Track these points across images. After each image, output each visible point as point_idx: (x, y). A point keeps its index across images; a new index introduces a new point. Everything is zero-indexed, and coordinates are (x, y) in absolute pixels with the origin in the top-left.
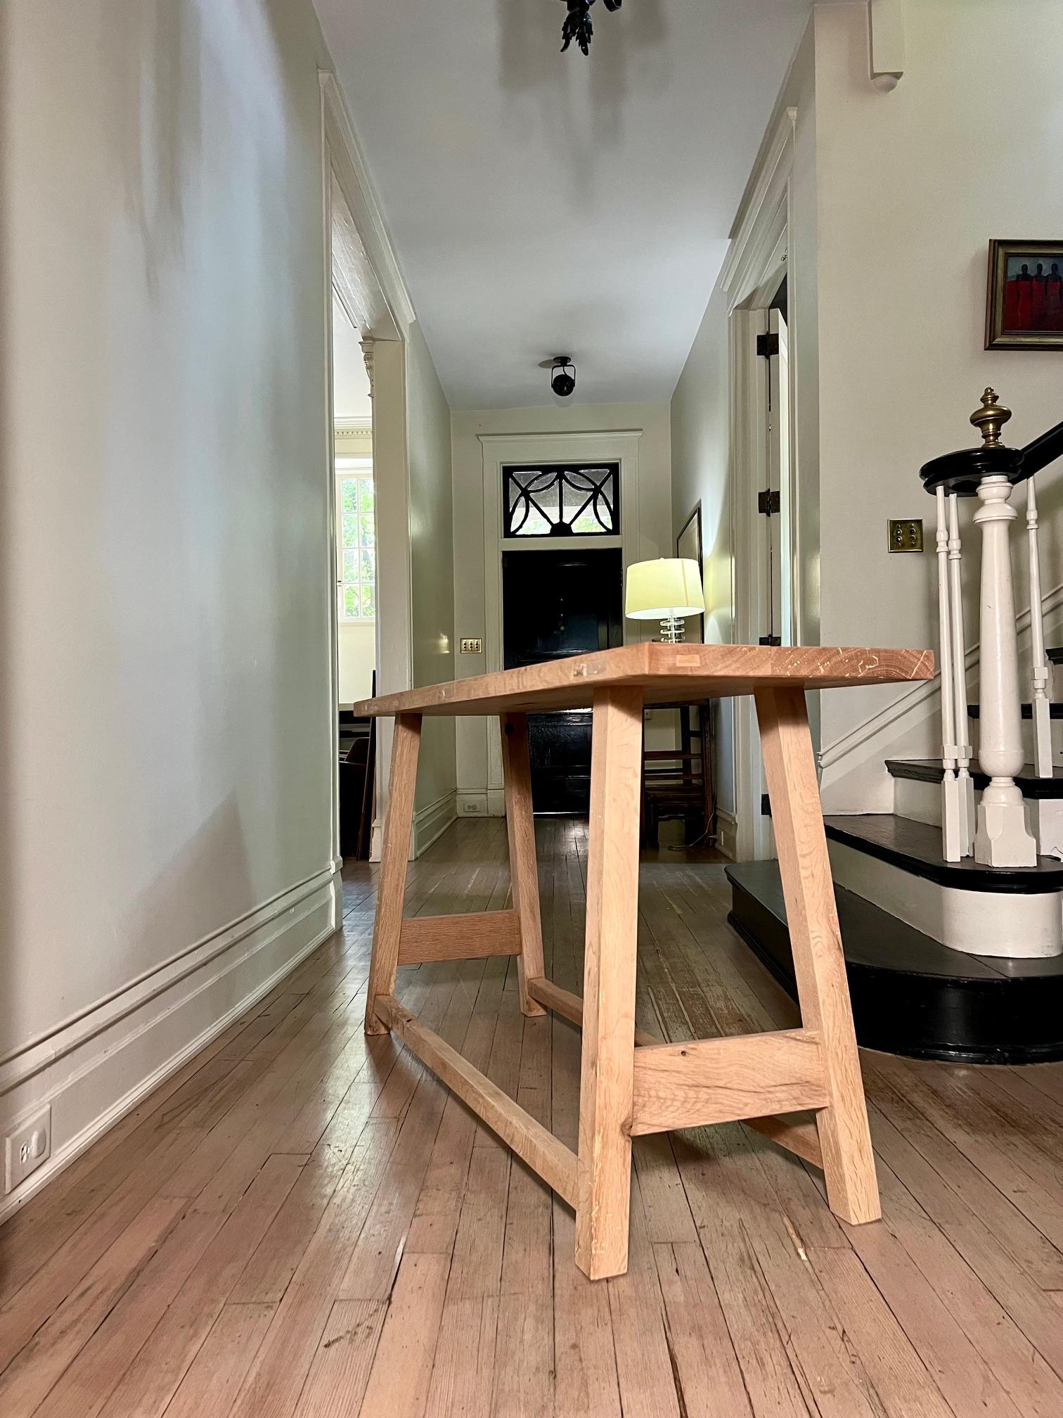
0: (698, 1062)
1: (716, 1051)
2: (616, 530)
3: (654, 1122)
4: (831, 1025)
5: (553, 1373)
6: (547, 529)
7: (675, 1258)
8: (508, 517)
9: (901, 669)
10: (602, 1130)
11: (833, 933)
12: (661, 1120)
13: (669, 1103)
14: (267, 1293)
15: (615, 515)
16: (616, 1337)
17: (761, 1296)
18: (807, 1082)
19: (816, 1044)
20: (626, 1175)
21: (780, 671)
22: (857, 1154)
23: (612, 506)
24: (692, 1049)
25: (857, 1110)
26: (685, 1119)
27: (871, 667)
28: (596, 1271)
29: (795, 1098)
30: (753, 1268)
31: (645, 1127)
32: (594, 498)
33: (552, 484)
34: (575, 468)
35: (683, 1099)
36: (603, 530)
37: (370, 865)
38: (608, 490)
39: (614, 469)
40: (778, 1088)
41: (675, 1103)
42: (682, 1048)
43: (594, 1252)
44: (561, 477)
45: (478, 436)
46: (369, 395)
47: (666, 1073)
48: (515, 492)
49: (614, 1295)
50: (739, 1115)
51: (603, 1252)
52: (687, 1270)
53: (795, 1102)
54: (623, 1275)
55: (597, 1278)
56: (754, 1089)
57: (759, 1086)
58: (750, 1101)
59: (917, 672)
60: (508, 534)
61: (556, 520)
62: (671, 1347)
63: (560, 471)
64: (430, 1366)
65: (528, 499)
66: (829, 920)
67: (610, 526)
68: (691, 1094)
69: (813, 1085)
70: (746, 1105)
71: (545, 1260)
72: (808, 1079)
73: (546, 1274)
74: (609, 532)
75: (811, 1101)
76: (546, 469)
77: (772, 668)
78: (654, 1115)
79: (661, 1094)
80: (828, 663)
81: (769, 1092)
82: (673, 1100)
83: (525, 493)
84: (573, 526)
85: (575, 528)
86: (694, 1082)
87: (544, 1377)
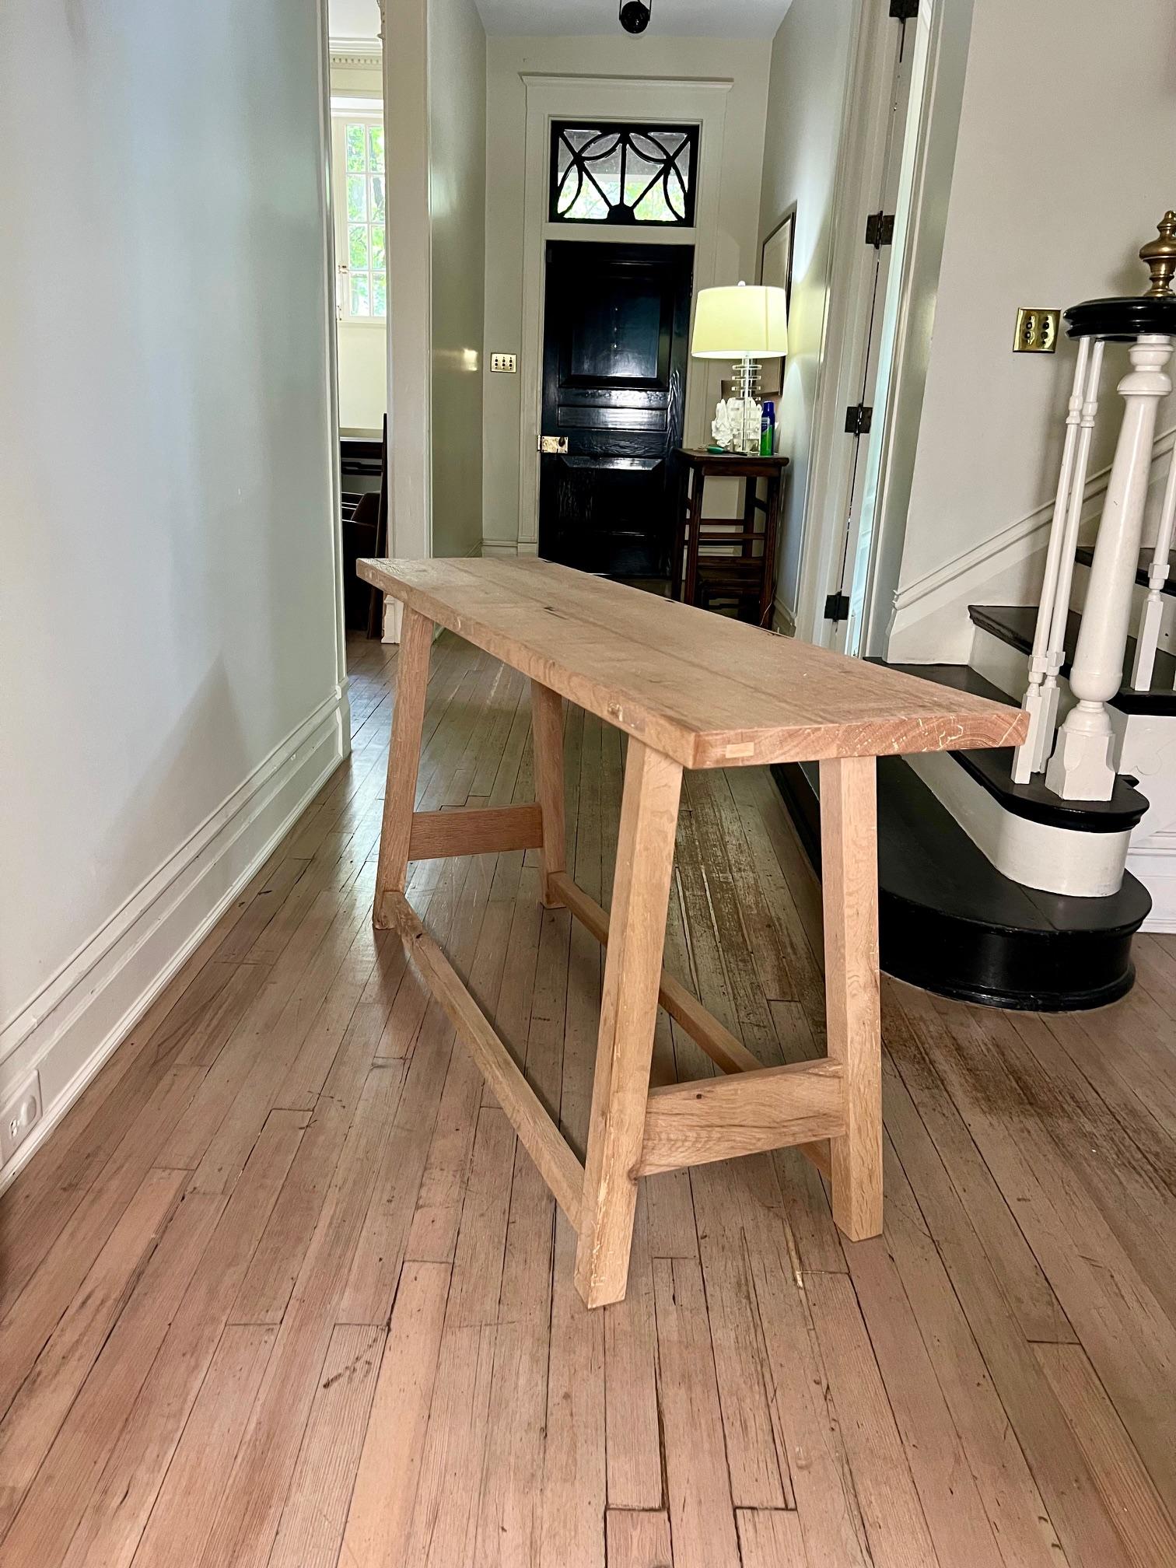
0: (714, 1103)
1: (733, 1092)
2: (687, 221)
3: (663, 1162)
4: (857, 1062)
5: (544, 1430)
6: (602, 212)
7: (673, 1280)
8: (555, 191)
9: (989, 738)
10: (608, 1177)
11: (871, 970)
12: (672, 1160)
13: (679, 1144)
14: (267, 1311)
15: (690, 199)
16: (608, 1385)
17: (753, 1335)
18: (825, 1115)
19: (839, 1078)
20: (630, 1217)
21: (847, 752)
22: (866, 1181)
23: (686, 189)
24: (709, 1092)
25: (872, 1140)
26: (695, 1157)
27: (953, 738)
28: (593, 1301)
29: (810, 1130)
30: (748, 1297)
31: (653, 1168)
32: (665, 173)
33: (613, 149)
34: (643, 129)
35: (694, 1140)
36: (674, 219)
37: (383, 647)
38: (682, 162)
39: (693, 133)
40: (793, 1123)
41: (687, 1144)
42: (697, 1093)
43: (592, 1285)
44: (625, 140)
45: (521, 74)
47: (679, 1117)
48: (565, 158)
49: (610, 1329)
50: (750, 1150)
51: (602, 1284)
52: (684, 1298)
53: (810, 1134)
54: (620, 1302)
55: (594, 1306)
56: (769, 1125)
57: (774, 1122)
58: (762, 1136)
59: (1006, 739)
60: (556, 217)
61: (615, 201)
62: (660, 1401)
63: (624, 131)
64: (426, 1417)
65: (582, 169)
66: (869, 958)
67: (682, 215)
68: (704, 1134)
69: (831, 1116)
70: (759, 1139)
71: (545, 1275)
72: (827, 1111)
73: (545, 1297)
74: (680, 222)
75: (827, 1132)
76: (606, 128)
77: (838, 750)
78: (664, 1156)
79: (672, 1136)
80: (904, 738)
81: (784, 1126)
82: (686, 1140)
83: (579, 161)
84: (635, 211)
85: (639, 214)
86: (707, 1123)
87: (535, 1435)
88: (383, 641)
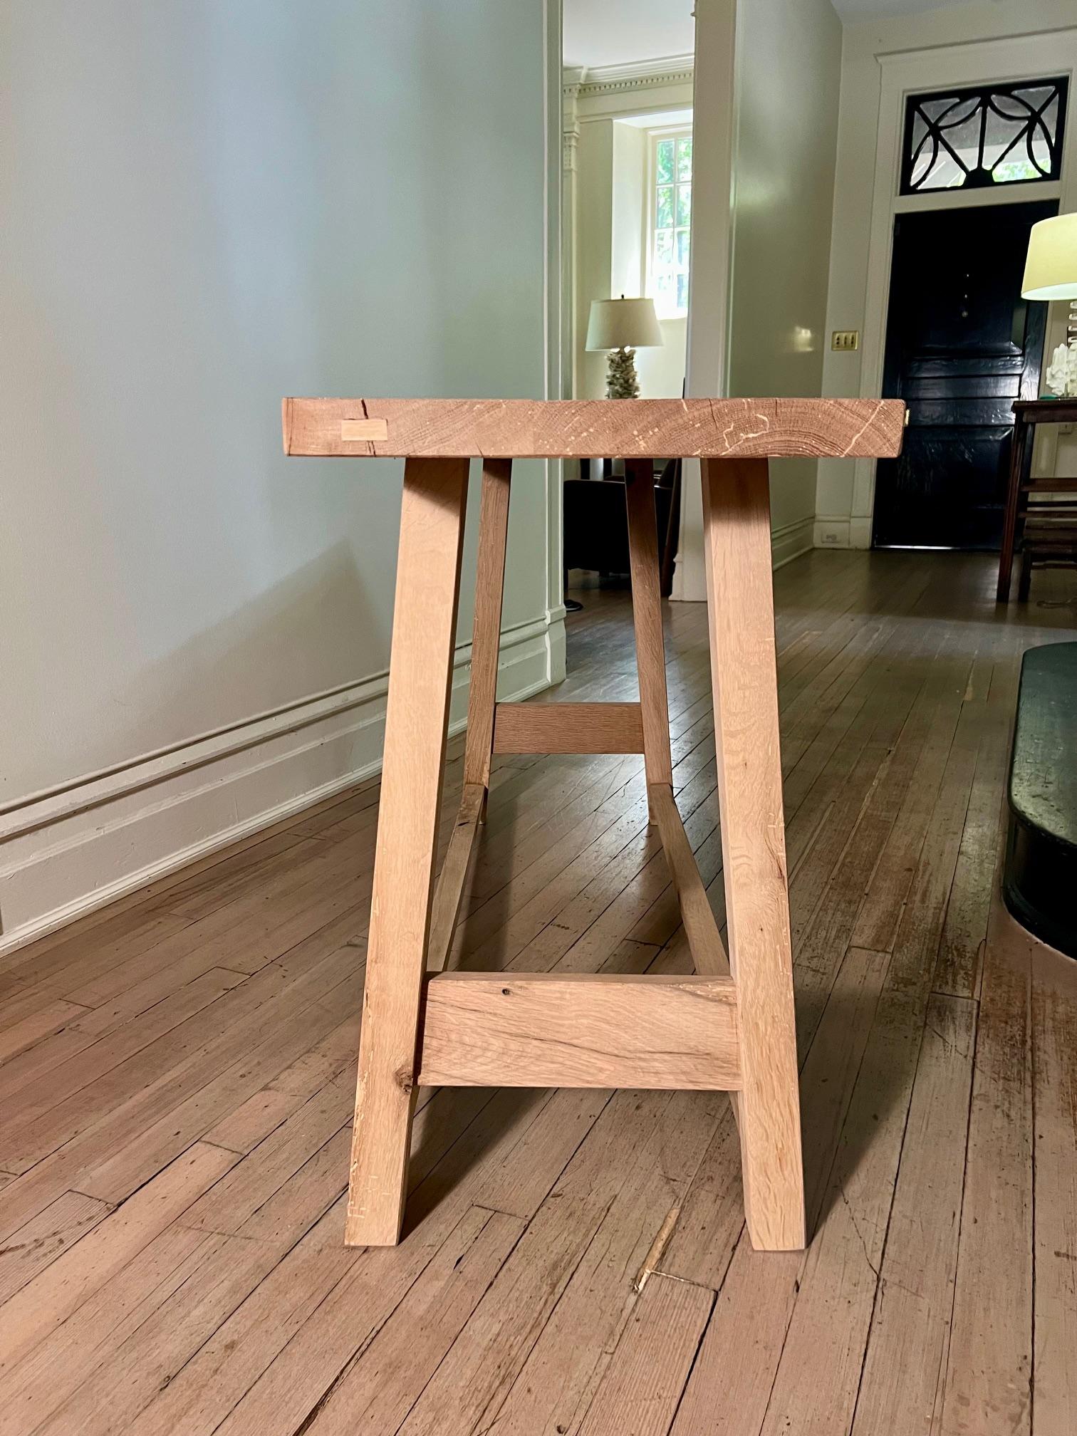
0: (527, 1005)
1: (558, 995)
2: (1055, 174)
3: (454, 1073)
4: (751, 983)
5: (169, 1379)
6: (960, 178)
7: (477, 1238)
8: (908, 166)
9: (821, 439)
10: (366, 1075)
11: (772, 852)
12: (465, 1071)
13: (477, 1052)
14: (22, 1159)
15: (1056, 153)
16: (288, 1348)
17: (520, 1338)
18: (707, 1054)
19: (730, 1004)
20: (400, 1135)
21: (552, 447)
22: (772, 1161)
23: (1053, 141)
24: (521, 987)
25: (782, 1106)
26: (502, 1076)
27: (751, 435)
28: (352, 1237)
29: (684, 1073)
30: (554, 1286)
31: (441, 1078)
32: (1029, 130)
33: (973, 114)
34: (1005, 90)
35: (500, 1050)
36: (1039, 175)
38: (1049, 117)
39: (1061, 85)
40: (656, 1056)
41: (489, 1054)
42: (505, 985)
43: (349, 1215)
44: (986, 103)
45: (876, 56)
46: (693, 15)
47: (477, 1014)
48: (920, 130)
49: (351, 1277)
50: (588, 1082)
51: (363, 1217)
52: (473, 1262)
53: (684, 1078)
54: (390, 1248)
55: (352, 1244)
56: (616, 1052)
57: (625, 1049)
58: (606, 1066)
59: (858, 443)
60: (907, 189)
61: (972, 167)
62: (334, 1390)
63: (984, 95)
64: (61, 1321)
65: (937, 138)
66: (766, 832)
67: (1048, 170)
68: (514, 1045)
69: (717, 1059)
70: (601, 1070)
72: (710, 1050)
74: (1045, 177)
75: (711, 1080)
76: (964, 95)
77: (536, 441)
78: (455, 1064)
79: (467, 1039)
80: (656, 430)
81: (640, 1059)
82: (486, 1049)
83: (935, 131)
84: (994, 173)
85: (998, 175)
86: (520, 1031)
87: (155, 1381)
88: (671, 598)
